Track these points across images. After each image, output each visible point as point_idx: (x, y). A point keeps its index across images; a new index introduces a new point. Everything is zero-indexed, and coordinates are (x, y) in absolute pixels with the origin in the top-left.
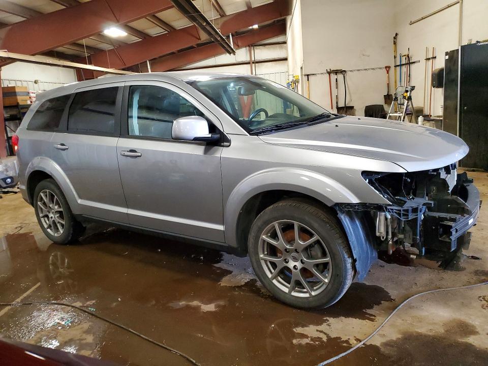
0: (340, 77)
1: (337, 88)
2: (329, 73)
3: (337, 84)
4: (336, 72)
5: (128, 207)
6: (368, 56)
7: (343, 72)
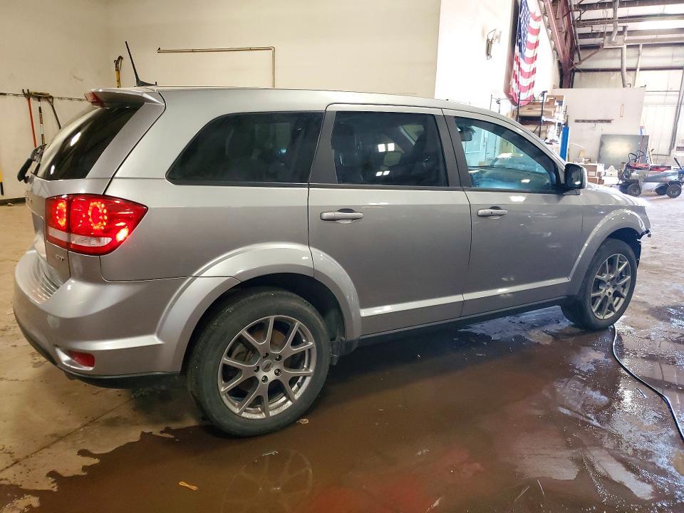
0: (45, 105)
1: (42, 123)
2: (28, 95)
3: (41, 117)
4: (39, 97)
5: (462, 292)
6: (82, 80)
7: (48, 98)
